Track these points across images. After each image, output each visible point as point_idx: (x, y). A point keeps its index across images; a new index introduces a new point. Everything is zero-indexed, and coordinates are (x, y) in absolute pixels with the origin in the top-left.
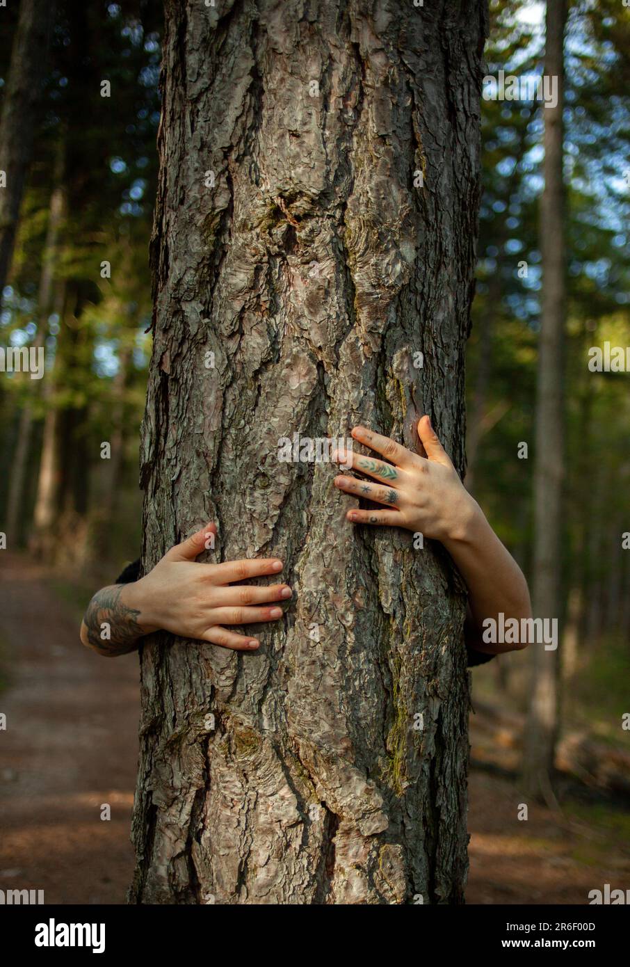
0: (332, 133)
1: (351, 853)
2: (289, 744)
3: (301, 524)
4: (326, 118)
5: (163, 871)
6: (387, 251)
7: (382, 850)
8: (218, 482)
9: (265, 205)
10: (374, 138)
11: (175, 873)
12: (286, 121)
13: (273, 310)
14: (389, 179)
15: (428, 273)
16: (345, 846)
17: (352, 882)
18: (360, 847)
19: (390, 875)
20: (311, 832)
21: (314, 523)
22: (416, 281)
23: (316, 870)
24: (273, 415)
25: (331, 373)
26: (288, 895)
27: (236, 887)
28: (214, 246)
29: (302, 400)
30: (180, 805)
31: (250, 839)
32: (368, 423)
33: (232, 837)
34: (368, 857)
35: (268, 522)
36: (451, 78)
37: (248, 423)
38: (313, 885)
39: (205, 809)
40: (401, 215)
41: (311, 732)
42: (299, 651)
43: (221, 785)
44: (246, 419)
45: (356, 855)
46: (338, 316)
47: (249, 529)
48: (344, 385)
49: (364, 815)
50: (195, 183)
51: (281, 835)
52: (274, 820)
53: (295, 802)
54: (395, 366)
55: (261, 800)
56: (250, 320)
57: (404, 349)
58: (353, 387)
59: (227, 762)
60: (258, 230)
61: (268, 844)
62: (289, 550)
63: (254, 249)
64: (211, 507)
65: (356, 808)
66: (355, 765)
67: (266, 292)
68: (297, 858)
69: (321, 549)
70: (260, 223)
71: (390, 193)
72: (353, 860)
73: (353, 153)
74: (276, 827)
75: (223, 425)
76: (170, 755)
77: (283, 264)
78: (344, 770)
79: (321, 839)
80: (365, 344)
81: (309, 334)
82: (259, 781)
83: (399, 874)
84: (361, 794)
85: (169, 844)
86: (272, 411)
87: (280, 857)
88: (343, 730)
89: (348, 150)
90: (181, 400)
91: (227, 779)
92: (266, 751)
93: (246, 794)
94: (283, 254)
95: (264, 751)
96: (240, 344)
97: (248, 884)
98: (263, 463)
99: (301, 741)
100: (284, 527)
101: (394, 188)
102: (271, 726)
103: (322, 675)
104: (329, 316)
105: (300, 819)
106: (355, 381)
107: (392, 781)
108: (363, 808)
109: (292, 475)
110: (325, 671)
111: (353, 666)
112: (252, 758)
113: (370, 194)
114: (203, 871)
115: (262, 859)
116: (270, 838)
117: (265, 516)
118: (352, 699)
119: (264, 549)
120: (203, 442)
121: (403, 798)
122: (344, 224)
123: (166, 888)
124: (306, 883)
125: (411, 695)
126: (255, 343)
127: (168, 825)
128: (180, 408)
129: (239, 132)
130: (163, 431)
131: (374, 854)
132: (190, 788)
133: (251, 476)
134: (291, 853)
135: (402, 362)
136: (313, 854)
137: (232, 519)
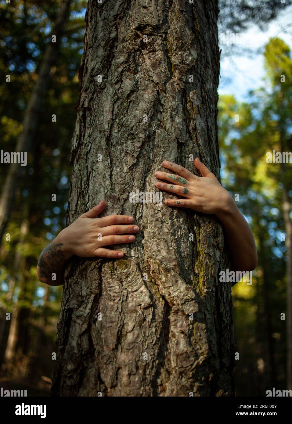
0: (160, 8)
1: (179, 325)
2: (145, 265)
3: (149, 158)
4: (158, 3)
5: (74, 343)
6: (185, 51)
7: (195, 325)
8: (110, 143)
9: (132, 32)
10: (178, 11)
11: (81, 343)
12: (141, 3)
13: (136, 72)
14: (185, 26)
15: (202, 67)
16: (175, 320)
17: (180, 341)
18: (183, 322)
19: (200, 340)
20: (157, 313)
21: (156, 156)
22: (197, 68)
23: (160, 335)
24: (136, 109)
25: (163, 95)
26: (144, 349)
27: (116, 345)
28: (109, 51)
29: (150, 103)
30: (85, 305)
31: (123, 317)
32: (180, 116)
33: (114, 316)
34: (188, 328)
35: (134, 154)
36: (206, 6)
37: (125, 116)
38: (158, 344)
39: (98, 308)
40: (190, 39)
41: (157, 256)
42: (150, 216)
43: (108, 289)
44: (124, 115)
45: (181, 326)
46: (165, 72)
47: (125, 159)
48: (169, 99)
49: (185, 302)
50: (101, 32)
51: (141, 313)
52: (137, 304)
53: (148, 294)
54: (191, 96)
55: (130, 295)
56: (125, 75)
57: (194, 91)
58: (173, 100)
59: (112, 275)
60: (129, 41)
61: (134, 318)
62: (144, 169)
63: (128, 48)
64: (106, 153)
65: (181, 297)
66: (180, 274)
67: (133, 63)
68: (150, 327)
69: (160, 167)
70: (130, 38)
71: (186, 30)
72: (179, 329)
73: (169, 17)
74: (138, 308)
75: (112, 118)
76: (81, 279)
77: (140, 55)
78: (174, 276)
79: (162, 317)
80: (178, 84)
81: (153, 78)
82: (129, 284)
83: (204, 340)
84: (183, 290)
85: (78, 328)
86: (136, 108)
87: (140, 326)
88: (173, 256)
89: (167, 16)
90: (92, 117)
91: (112, 285)
92: (133, 267)
93: (122, 292)
94: (140, 50)
95: (132, 267)
96: (121, 85)
97: (122, 344)
98: (132, 130)
99: (151, 261)
100: (142, 158)
101: (187, 29)
102: (135, 254)
103: (162, 227)
104: (161, 71)
105: (151, 303)
106: (174, 98)
107: (198, 289)
108: (185, 297)
109: (146, 134)
110: (163, 225)
111: (177, 224)
112: (125, 271)
113: (177, 29)
114: (97, 340)
115: (130, 326)
116: (134, 315)
117: (133, 151)
118: (177, 241)
119: (132, 168)
120: (103, 126)
121: (204, 298)
122: (166, 40)
123: (76, 351)
124: (154, 342)
125: (206, 244)
126: (128, 84)
127: (78, 317)
128: (92, 120)
129: (121, 9)
130: (83, 134)
131: (191, 326)
132: (91, 295)
133: (126, 135)
134: (146, 324)
135: (193, 96)
136: (158, 325)
137: (117, 157)
